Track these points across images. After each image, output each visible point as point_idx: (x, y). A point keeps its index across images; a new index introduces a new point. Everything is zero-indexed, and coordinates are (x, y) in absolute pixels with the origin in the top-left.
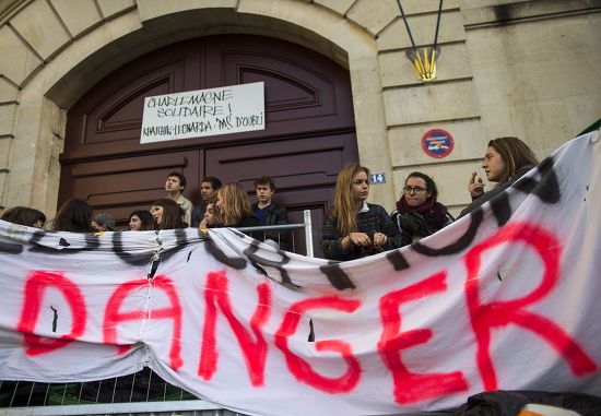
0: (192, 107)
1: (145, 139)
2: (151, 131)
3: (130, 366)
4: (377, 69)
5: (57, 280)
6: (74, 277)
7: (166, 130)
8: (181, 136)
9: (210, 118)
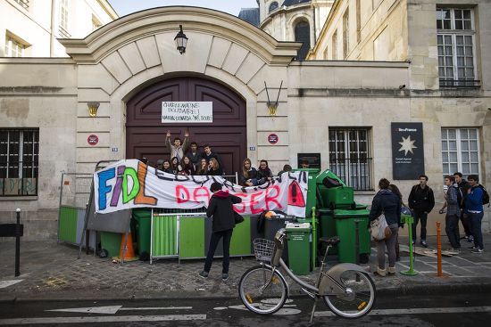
0: (183, 109)
1: (163, 121)
2: (166, 117)
3: (200, 206)
4: (256, 108)
5: (182, 187)
6: (186, 187)
7: (172, 118)
8: (179, 121)
9: (190, 115)
